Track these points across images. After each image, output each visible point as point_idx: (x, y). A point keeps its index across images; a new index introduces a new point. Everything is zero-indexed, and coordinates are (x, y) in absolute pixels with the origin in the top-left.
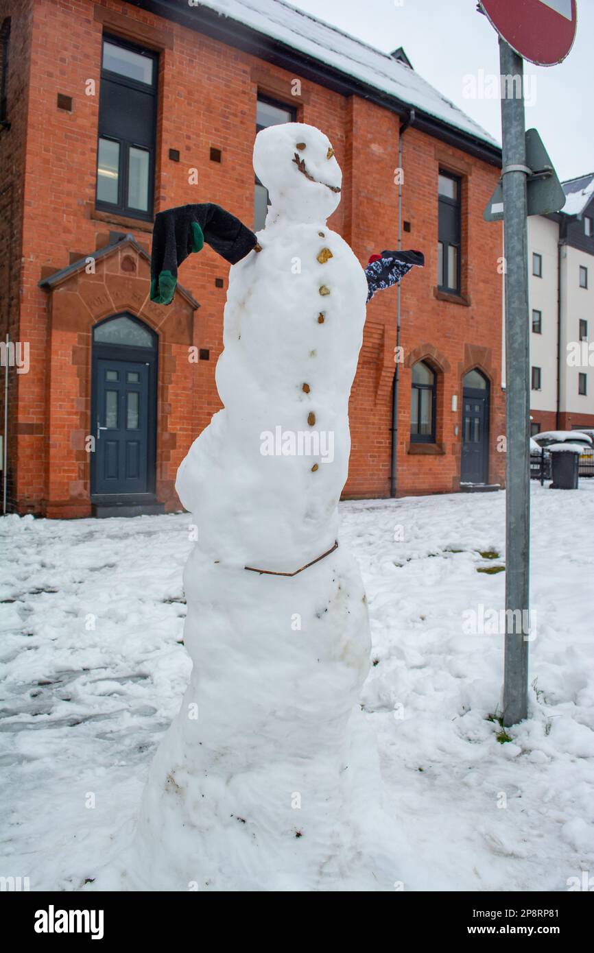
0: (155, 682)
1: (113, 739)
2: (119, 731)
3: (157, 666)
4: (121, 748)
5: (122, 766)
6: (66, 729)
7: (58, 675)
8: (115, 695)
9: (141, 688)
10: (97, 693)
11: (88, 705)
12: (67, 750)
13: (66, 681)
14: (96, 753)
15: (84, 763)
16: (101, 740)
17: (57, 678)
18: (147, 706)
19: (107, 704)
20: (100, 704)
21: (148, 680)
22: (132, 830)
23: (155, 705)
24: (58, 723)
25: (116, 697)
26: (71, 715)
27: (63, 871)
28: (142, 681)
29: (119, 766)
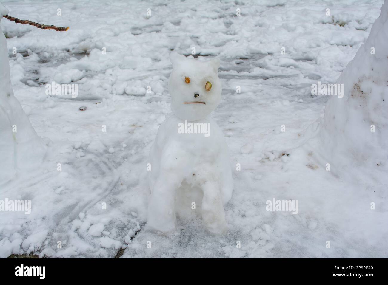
0: (318, 63)
1: (292, 89)
2: (296, 85)
3: (319, 54)
4: (298, 93)
5: (300, 102)
6: (261, 80)
7: (252, 55)
8: (291, 67)
9: (309, 65)
10: (279, 64)
11: (274, 71)
12: (262, 91)
13: (257, 58)
14: (281, 94)
15: (274, 98)
16: (285, 88)
17: (252, 57)
18: (314, 74)
19: (286, 71)
20: (282, 70)
21: (314, 62)
22: (317, 129)
23: (320, 75)
24: (255, 77)
25: (291, 68)
26: (262, 74)
27: (267, 148)
28: (309, 62)
29: (298, 102)
